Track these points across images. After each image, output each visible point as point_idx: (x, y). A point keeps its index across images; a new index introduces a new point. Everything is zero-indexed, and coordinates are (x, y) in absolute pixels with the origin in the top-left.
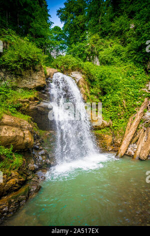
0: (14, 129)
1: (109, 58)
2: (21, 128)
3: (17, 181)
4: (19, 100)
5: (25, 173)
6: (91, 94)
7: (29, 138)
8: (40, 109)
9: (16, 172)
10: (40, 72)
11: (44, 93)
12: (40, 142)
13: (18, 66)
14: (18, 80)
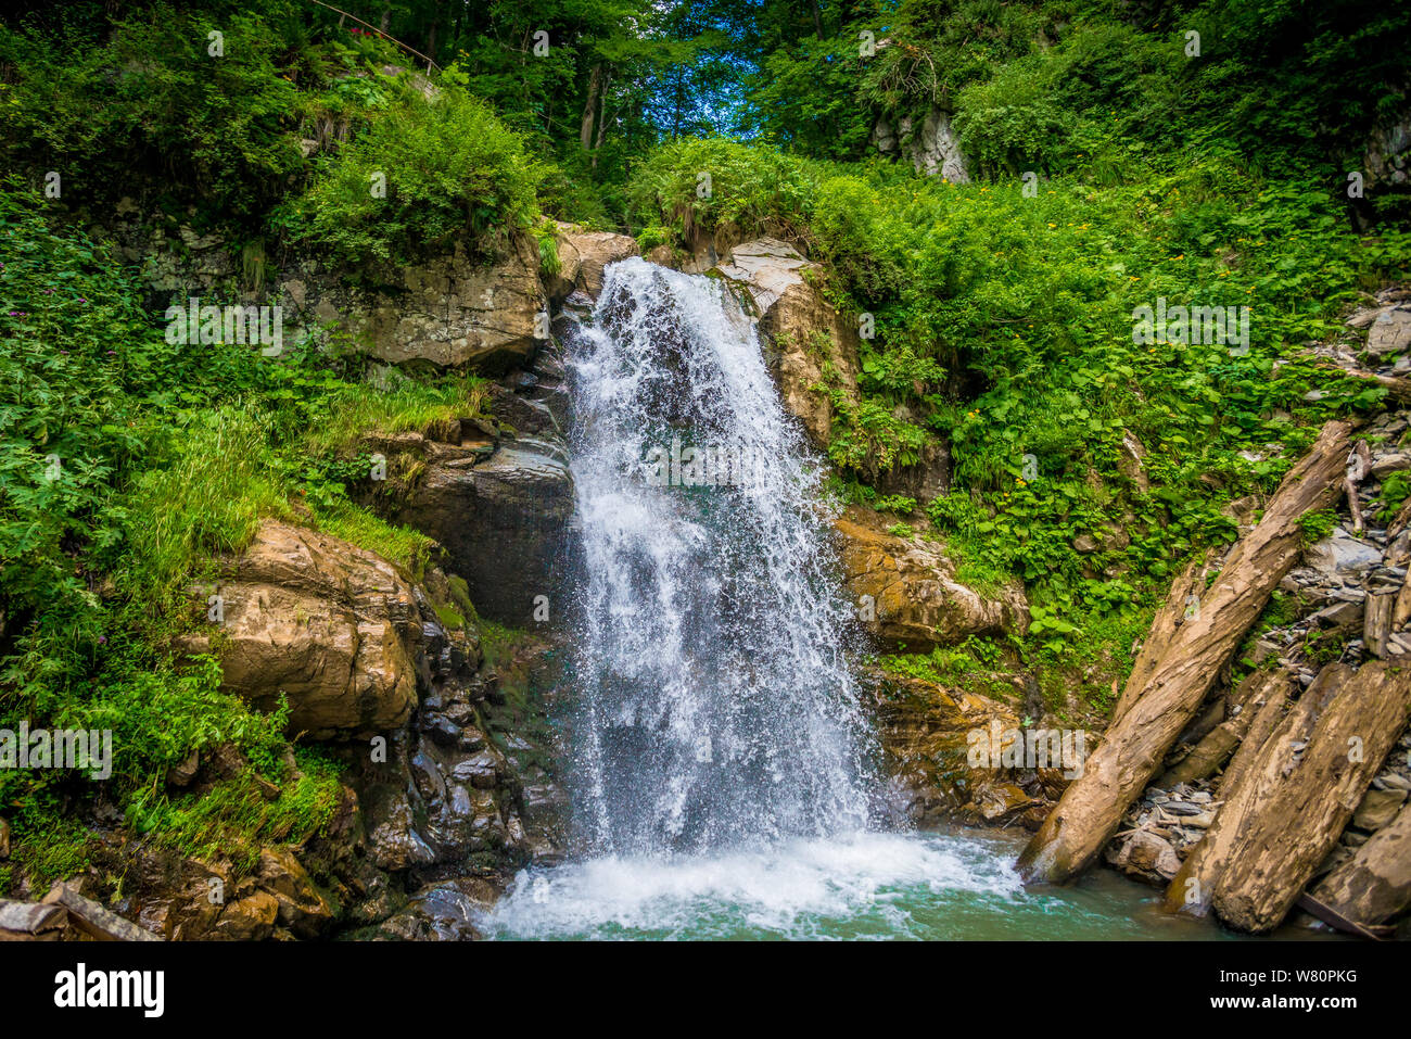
0: (308, 606)
1: (1031, 124)
2: (348, 601)
3: (289, 913)
4: (369, 435)
5: (344, 879)
6: (869, 389)
7: (383, 670)
8: (490, 490)
9: (291, 860)
10: (509, 269)
11: (531, 392)
12: (473, 700)
13: (380, 249)
14: (380, 320)
